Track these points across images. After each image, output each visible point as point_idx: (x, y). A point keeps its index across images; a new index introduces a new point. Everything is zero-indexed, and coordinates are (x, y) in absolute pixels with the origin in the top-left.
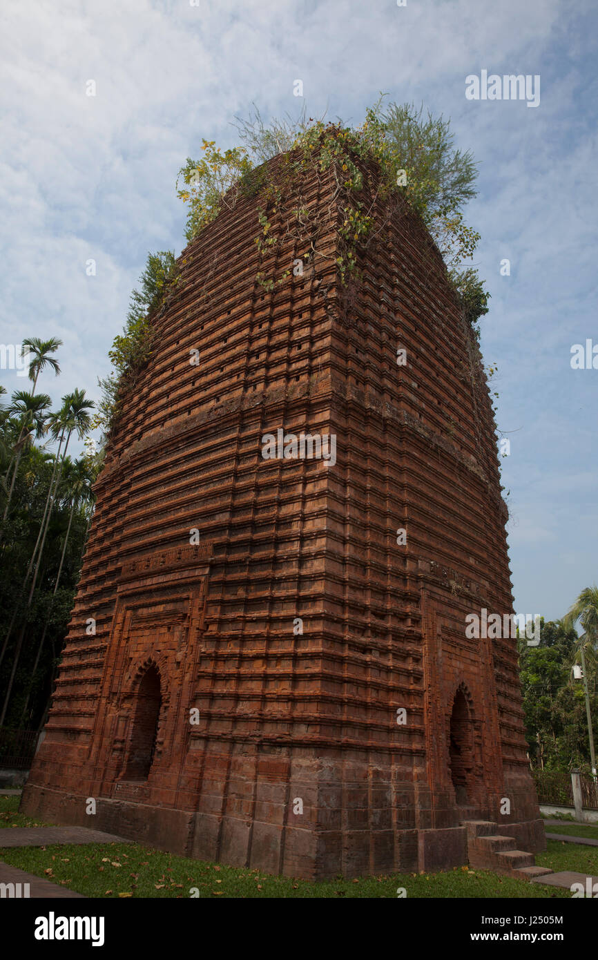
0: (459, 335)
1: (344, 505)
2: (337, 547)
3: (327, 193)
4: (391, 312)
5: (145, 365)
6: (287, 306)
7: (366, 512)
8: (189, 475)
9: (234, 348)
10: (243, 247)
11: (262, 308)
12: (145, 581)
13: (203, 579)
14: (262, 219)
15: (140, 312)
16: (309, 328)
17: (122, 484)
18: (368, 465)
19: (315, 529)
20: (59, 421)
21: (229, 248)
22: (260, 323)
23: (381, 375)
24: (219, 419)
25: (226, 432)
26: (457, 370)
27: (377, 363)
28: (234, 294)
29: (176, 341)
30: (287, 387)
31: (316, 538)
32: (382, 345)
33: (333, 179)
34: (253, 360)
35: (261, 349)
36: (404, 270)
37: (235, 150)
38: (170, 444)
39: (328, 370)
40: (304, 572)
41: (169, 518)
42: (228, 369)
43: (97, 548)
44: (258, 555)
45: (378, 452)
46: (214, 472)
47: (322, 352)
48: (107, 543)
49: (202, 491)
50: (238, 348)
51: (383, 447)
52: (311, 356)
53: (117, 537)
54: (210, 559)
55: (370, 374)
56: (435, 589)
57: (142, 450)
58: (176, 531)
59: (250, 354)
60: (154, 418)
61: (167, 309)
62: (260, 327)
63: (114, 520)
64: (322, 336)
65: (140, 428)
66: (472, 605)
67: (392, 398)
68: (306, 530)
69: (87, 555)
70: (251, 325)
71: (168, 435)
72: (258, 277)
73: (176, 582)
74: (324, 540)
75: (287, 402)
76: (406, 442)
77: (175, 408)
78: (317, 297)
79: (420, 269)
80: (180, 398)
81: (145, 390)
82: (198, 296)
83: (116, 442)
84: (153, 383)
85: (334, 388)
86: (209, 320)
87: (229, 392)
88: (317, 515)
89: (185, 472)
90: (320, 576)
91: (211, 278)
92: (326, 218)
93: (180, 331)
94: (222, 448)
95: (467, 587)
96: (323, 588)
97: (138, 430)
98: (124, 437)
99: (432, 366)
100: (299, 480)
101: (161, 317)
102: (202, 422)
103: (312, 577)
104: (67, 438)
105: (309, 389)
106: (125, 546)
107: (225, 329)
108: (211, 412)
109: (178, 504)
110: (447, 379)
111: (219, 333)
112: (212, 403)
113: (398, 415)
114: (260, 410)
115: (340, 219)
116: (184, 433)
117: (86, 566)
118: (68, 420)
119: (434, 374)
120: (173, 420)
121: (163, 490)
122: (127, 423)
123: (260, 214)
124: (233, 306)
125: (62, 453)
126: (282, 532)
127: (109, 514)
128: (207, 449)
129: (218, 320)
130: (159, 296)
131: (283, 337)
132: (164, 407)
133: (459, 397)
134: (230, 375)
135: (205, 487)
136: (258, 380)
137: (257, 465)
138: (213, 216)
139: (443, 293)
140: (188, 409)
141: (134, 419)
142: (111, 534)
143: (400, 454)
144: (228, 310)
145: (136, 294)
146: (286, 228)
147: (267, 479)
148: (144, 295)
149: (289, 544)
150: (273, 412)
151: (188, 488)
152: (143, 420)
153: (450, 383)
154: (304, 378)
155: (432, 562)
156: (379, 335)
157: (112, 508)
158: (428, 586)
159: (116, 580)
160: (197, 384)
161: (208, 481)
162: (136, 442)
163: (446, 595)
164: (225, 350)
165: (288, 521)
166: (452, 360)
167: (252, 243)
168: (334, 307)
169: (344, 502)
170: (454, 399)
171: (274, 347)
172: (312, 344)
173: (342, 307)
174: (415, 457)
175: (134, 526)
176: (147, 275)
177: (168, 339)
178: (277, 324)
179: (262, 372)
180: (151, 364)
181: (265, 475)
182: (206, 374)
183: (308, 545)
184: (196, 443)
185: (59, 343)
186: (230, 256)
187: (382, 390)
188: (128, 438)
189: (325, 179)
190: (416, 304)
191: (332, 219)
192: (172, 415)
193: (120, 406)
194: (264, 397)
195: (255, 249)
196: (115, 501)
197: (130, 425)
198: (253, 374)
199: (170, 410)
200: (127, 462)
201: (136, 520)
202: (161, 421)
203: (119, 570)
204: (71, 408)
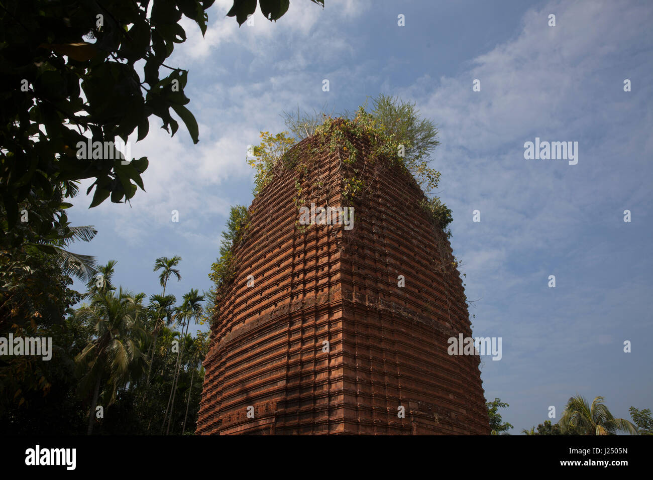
0: (432, 242)
1: (355, 371)
2: (352, 400)
3: (335, 167)
4: (381, 238)
5: (232, 280)
6: (314, 243)
7: (370, 374)
8: (261, 356)
9: (284, 271)
10: (287, 203)
11: (300, 244)
12: (237, 429)
13: (271, 426)
14: (297, 185)
15: (227, 245)
16: (327, 257)
17: (221, 361)
18: (370, 342)
19: (336, 389)
20: (181, 312)
21: (279, 203)
22: (299, 254)
23: (376, 281)
24: (277, 319)
25: (282, 327)
26: (431, 267)
27: (373, 274)
28: (283, 234)
29: (250, 265)
30: (316, 296)
31: (338, 395)
32: (375, 261)
33: (337, 158)
34: (296, 279)
35: (300, 272)
36: (389, 208)
37: (282, 134)
38: (249, 336)
39: (340, 284)
40: (332, 418)
41: (250, 385)
42: (281, 284)
43: (207, 406)
44: (304, 408)
45: (376, 333)
46: (276, 353)
47: (335, 273)
48: (213, 402)
49: (269, 366)
50: (286, 271)
51: (380, 329)
52: (330, 275)
53: (219, 398)
54: (275, 412)
55: (368, 282)
56: (422, 421)
57: (232, 339)
58: (255, 394)
59: (294, 275)
60: (239, 317)
61: (244, 243)
62: (299, 257)
63: (216, 386)
64: (335, 262)
65: (230, 323)
66: (452, 428)
67: (384, 295)
68: (331, 390)
69: (200, 410)
70: (293, 256)
71: (247, 329)
72: (296, 224)
73: (256, 428)
74: (342, 396)
75: (316, 307)
76: (396, 323)
77: (251, 310)
78: (331, 237)
79: (401, 203)
80: (254, 304)
81: (233, 298)
82: (262, 235)
83: (216, 333)
84: (237, 294)
85: (343, 296)
86: (269, 252)
87: (282, 300)
88: (338, 380)
89: (258, 354)
90: (341, 421)
91: (269, 223)
92: (334, 184)
93: (252, 259)
94: (280, 337)
95: (448, 416)
96: (343, 428)
97: (229, 325)
98: (221, 329)
99: (413, 267)
100: (325, 358)
101: (241, 248)
102: (267, 321)
103: (336, 422)
104: (187, 323)
105: (329, 298)
106: (224, 405)
107: (278, 258)
108: (272, 314)
109: (255, 375)
110: (424, 274)
111: (275, 261)
112: (273, 307)
113: (389, 306)
114: (301, 312)
115: (342, 186)
116: (257, 328)
117: (200, 419)
118: (187, 311)
119: (414, 272)
120: (250, 318)
121: (246, 365)
122: (223, 320)
123: (296, 182)
124: (283, 242)
125: (185, 331)
126: (318, 392)
127: (214, 382)
128: (271, 338)
129: (274, 252)
130: (239, 234)
131: (312, 263)
132: (244, 310)
133: (434, 285)
134: (283, 289)
135: (271, 363)
136: (299, 292)
137: (300, 348)
138: (270, 180)
139: (418, 215)
140: (259, 311)
141: (227, 317)
142: (214, 397)
143: (392, 332)
144: (279, 245)
145: (224, 234)
146: (311, 191)
147: (307, 357)
148: (229, 234)
149: (322, 400)
150: (308, 313)
151: (260, 364)
152: (232, 318)
153: (427, 276)
154: (326, 290)
155: (419, 402)
156: (373, 255)
157: (216, 378)
158: (417, 419)
159: (219, 428)
160: (264, 295)
161: (272, 359)
162: (228, 333)
163: (432, 424)
164: (279, 272)
165: (321, 384)
166: (428, 260)
167: (291, 201)
168: (341, 243)
169: (355, 369)
170: (431, 286)
171: (307, 270)
172: (330, 267)
173: (347, 243)
174: (403, 332)
175: (228, 391)
176: (231, 220)
177: (245, 263)
178: (309, 254)
179: (301, 287)
180: (236, 280)
181: (306, 354)
182: (269, 288)
183: (333, 400)
184: (265, 334)
185: (179, 259)
186: (280, 209)
187: (377, 291)
188: (224, 330)
189: (333, 158)
190: (398, 228)
191: (337, 185)
192: (249, 315)
193: (218, 309)
194: (303, 303)
195: (293, 206)
196: (217, 373)
197: (225, 322)
198: (296, 288)
199: (248, 312)
200: (223, 348)
201: (230, 386)
202: (243, 320)
203: (220, 421)
204: (189, 303)
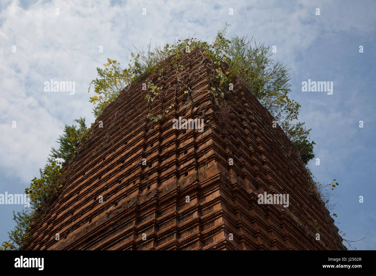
4: (253, 135)
5: (56, 198)
6: (172, 129)
10: (136, 104)
14: (150, 85)
16: (192, 138)
21: (126, 108)
26: (306, 187)
29: (83, 173)
33: (200, 56)
39: (214, 162)
52: (196, 156)
59: (144, 165)
61: (77, 157)
65: (45, 245)
72: (149, 116)
75: (179, 190)
80: (83, 212)
81: (54, 215)
82: (102, 142)
84: (61, 208)
85: (220, 172)
87: (126, 196)
93: (86, 166)
101: (72, 163)
102: (102, 223)
105: (198, 177)
107: (123, 154)
108: (110, 214)
111: (117, 159)
114: (155, 201)
120: (75, 231)
124: (130, 138)
129: (117, 151)
134: (127, 184)
136: (152, 181)
140: (89, 218)
144: (125, 142)
150: (167, 202)
154: (192, 172)
164: (123, 167)
167: (143, 100)
168: (212, 120)
171: (164, 156)
172: (197, 147)
177: (77, 174)
178: (166, 141)
180: (61, 195)
189: (194, 57)
192: (75, 227)
194: (158, 191)
195: (146, 103)
199: (73, 224)
